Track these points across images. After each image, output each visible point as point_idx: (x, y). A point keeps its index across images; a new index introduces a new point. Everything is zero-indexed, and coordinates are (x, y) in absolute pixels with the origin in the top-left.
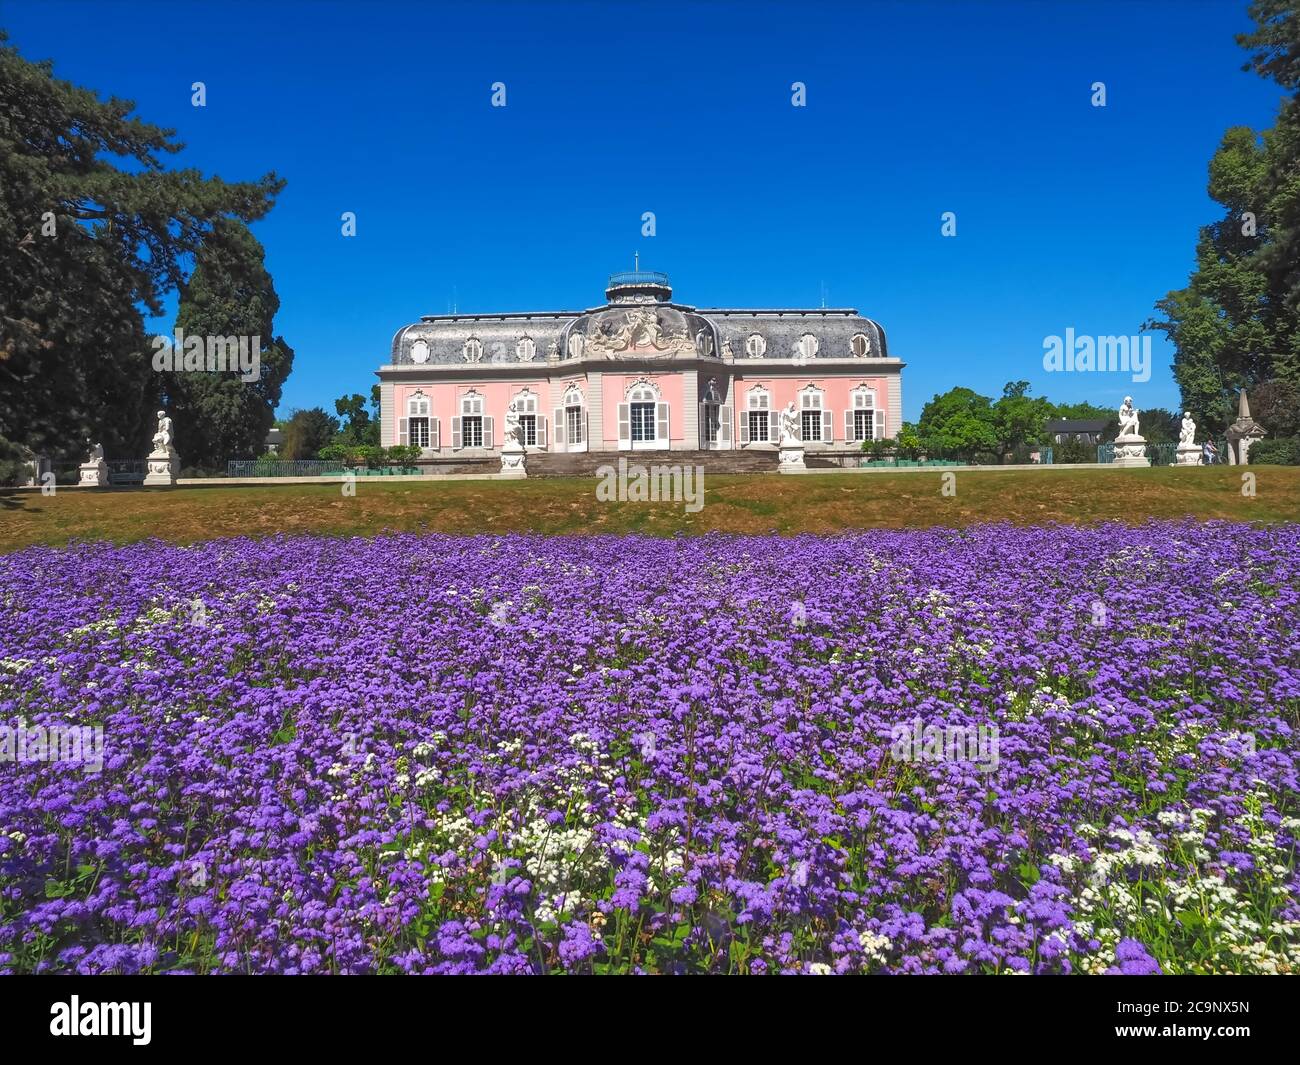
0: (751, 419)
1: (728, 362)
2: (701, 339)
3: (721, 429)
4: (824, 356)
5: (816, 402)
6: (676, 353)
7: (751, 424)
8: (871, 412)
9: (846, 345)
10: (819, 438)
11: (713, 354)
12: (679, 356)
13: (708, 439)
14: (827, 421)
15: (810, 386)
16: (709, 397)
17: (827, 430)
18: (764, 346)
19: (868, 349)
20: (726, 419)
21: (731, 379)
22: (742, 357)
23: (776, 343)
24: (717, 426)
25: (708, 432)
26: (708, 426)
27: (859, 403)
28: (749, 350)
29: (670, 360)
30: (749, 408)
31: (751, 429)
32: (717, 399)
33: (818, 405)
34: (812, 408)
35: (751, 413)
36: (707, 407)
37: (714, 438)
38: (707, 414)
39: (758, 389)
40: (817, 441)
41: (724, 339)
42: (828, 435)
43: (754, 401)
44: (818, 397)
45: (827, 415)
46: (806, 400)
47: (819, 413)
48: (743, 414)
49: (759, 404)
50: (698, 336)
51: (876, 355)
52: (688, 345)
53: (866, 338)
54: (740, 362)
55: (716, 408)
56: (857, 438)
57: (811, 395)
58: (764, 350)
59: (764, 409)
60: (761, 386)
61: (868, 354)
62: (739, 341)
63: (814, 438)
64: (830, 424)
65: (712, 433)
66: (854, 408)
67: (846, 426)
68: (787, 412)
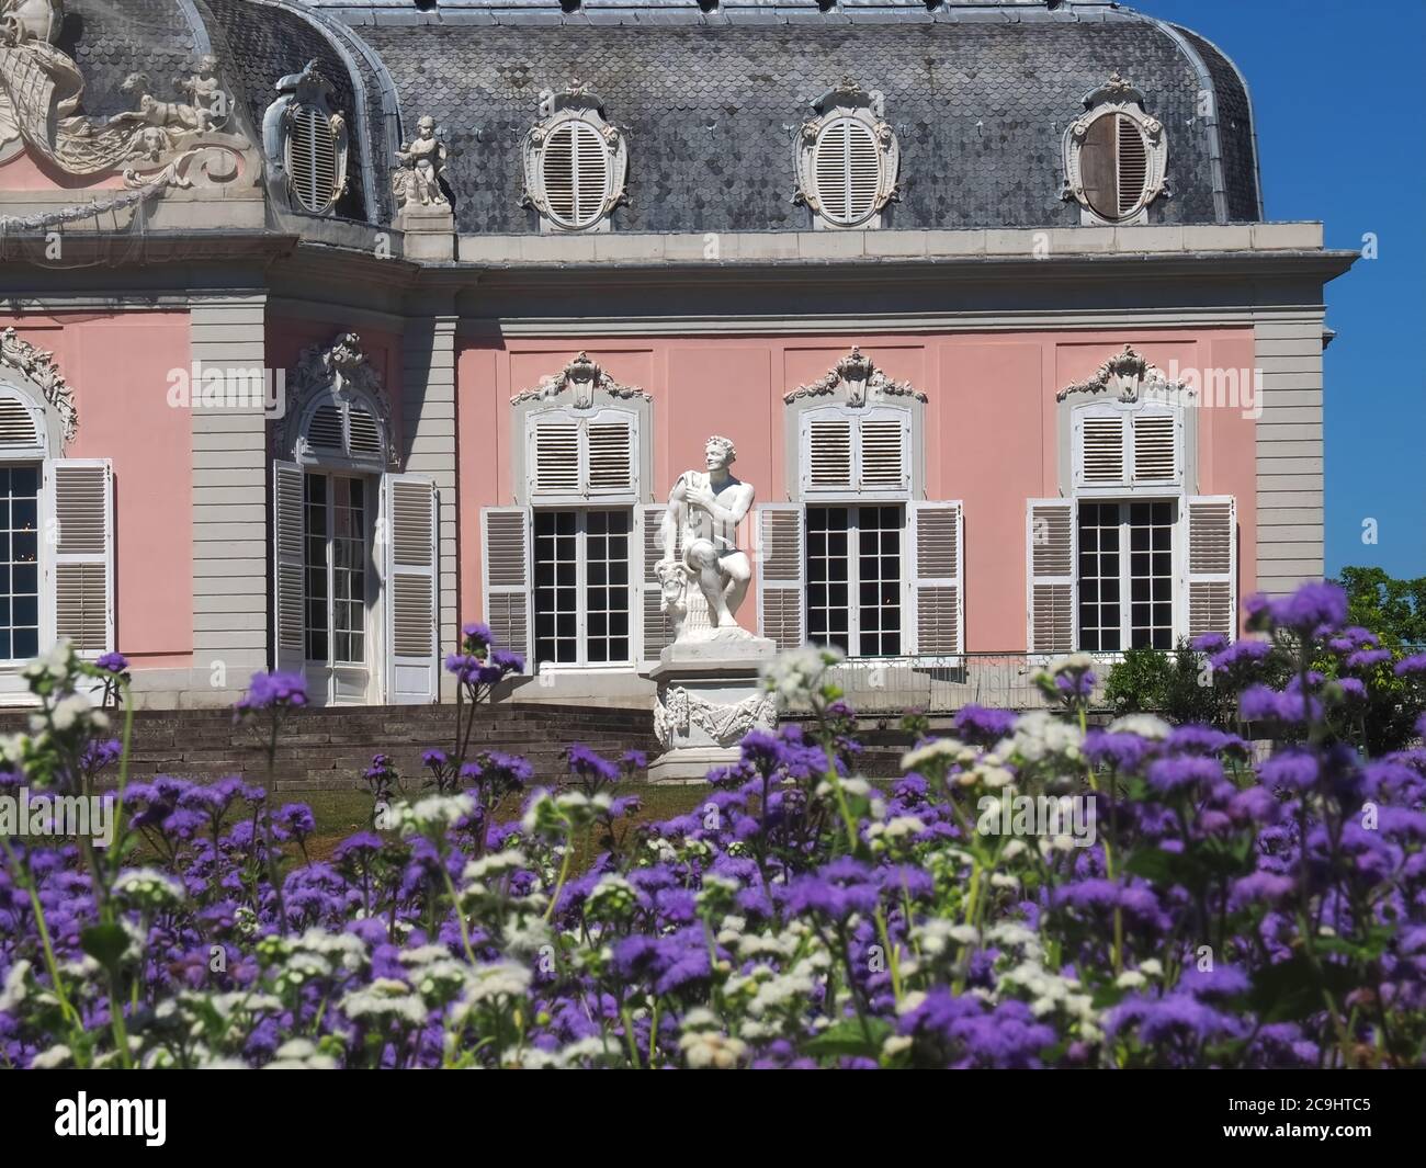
0: (542, 549)
1: (430, 250)
2: (288, 127)
3: (387, 599)
4: (925, 219)
5: (882, 459)
6: (156, 198)
7: (542, 574)
8: (1163, 511)
9: (1046, 162)
10: (892, 647)
11: (351, 207)
12: (168, 219)
13: (317, 650)
14: (937, 558)
15: (852, 372)
16: (325, 432)
17: (937, 605)
18: (615, 169)
19: (1155, 175)
20: (412, 545)
21: (443, 341)
22: (499, 225)
23: (679, 151)
24: (364, 585)
25: (316, 614)
26: (316, 582)
27: (1102, 464)
28: (537, 187)
29: (120, 238)
30: (529, 494)
31: (542, 600)
32: (364, 441)
33: (893, 477)
34: (857, 490)
35: (546, 520)
36: (315, 484)
37: (352, 648)
38: (316, 520)
39: (584, 390)
41: (407, 130)
42: (937, 632)
43: (556, 453)
44: (892, 430)
45: (937, 527)
46: (830, 445)
47: (892, 515)
48: (504, 526)
49: (584, 471)
50: (272, 113)
51: (1196, 212)
52: (216, 160)
53: (1148, 122)
54: (485, 250)
55: (362, 493)
57: (855, 421)
58: (613, 187)
59: (609, 497)
60: (595, 376)
61: (1156, 206)
62: (486, 141)
63: (868, 648)
64: (951, 572)
65: (340, 623)
66: (1075, 486)
67: (1032, 581)
68: (698, 484)
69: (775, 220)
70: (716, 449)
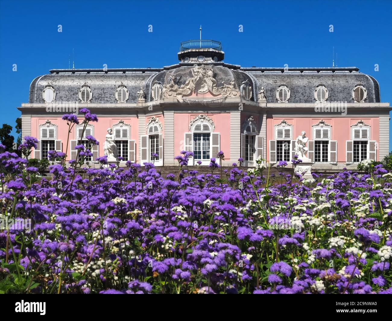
0: (278, 146)
1: (263, 105)
2: (244, 88)
3: (256, 152)
5: (326, 134)
6: (226, 98)
7: (278, 149)
8: (366, 143)
9: (349, 94)
10: (327, 160)
11: (252, 99)
12: (228, 101)
13: (247, 159)
14: (333, 148)
15: (322, 123)
16: (248, 130)
17: (333, 155)
18: (289, 94)
19: (365, 96)
20: (260, 145)
21: (265, 117)
22: (272, 102)
23: (298, 92)
24: (253, 150)
25: (247, 154)
26: (247, 150)
27: (357, 136)
28: (278, 97)
29: (221, 103)
30: (276, 138)
31: (278, 153)
32: (254, 131)
33: (327, 137)
34: (322, 139)
35: (278, 142)
36: (247, 137)
37: (252, 159)
38: (247, 141)
39: (284, 124)
40: (325, 163)
41: (260, 89)
42: (333, 158)
43: (280, 133)
44: (327, 131)
45: (333, 144)
46: (318, 133)
47: (327, 142)
48: (272, 143)
49: (284, 135)
50: (242, 86)
51: (371, 101)
52: (234, 93)
53: (364, 89)
54: (271, 105)
55: (253, 138)
56: (355, 161)
57: (322, 129)
58: (288, 97)
59: (287, 139)
60: (285, 123)
61: (365, 100)
62: (271, 90)
63: (323, 160)
64: (335, 150)
65: (250, 155)
66: (353, 139)
67: (347, 152)
68: (300, 138)
69: (311, 102)
70: (303, 133)
